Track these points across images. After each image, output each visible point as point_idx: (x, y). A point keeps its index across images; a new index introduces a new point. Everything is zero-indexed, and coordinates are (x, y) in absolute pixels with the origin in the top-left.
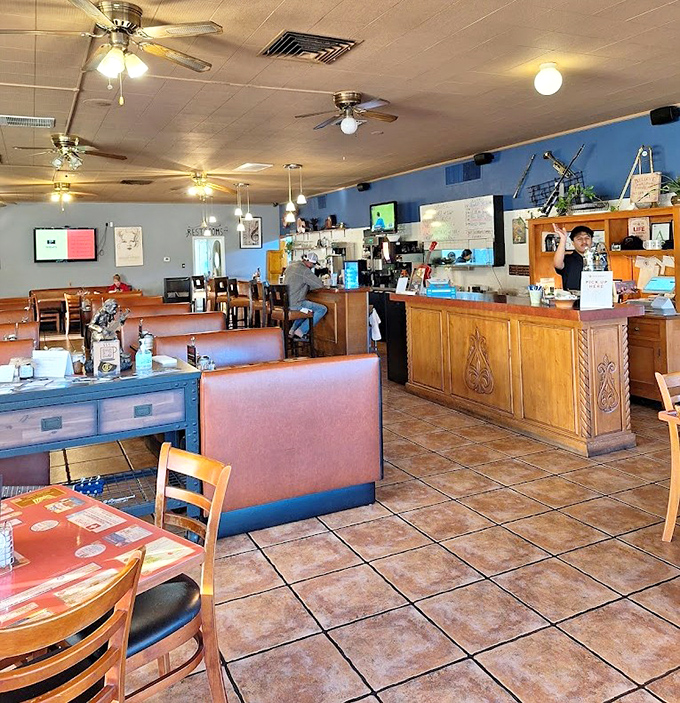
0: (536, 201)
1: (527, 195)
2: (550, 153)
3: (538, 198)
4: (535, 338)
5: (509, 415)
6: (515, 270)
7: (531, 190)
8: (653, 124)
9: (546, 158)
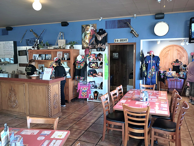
0: (28, 44)
1: (25, 42)
2: (32, 30)
3: (28, 43)
4: (33, 89)
5: (24, 114)
6: (21, 65)
7: (26, 41)
8: (62, 26)
9: (31, 31)
